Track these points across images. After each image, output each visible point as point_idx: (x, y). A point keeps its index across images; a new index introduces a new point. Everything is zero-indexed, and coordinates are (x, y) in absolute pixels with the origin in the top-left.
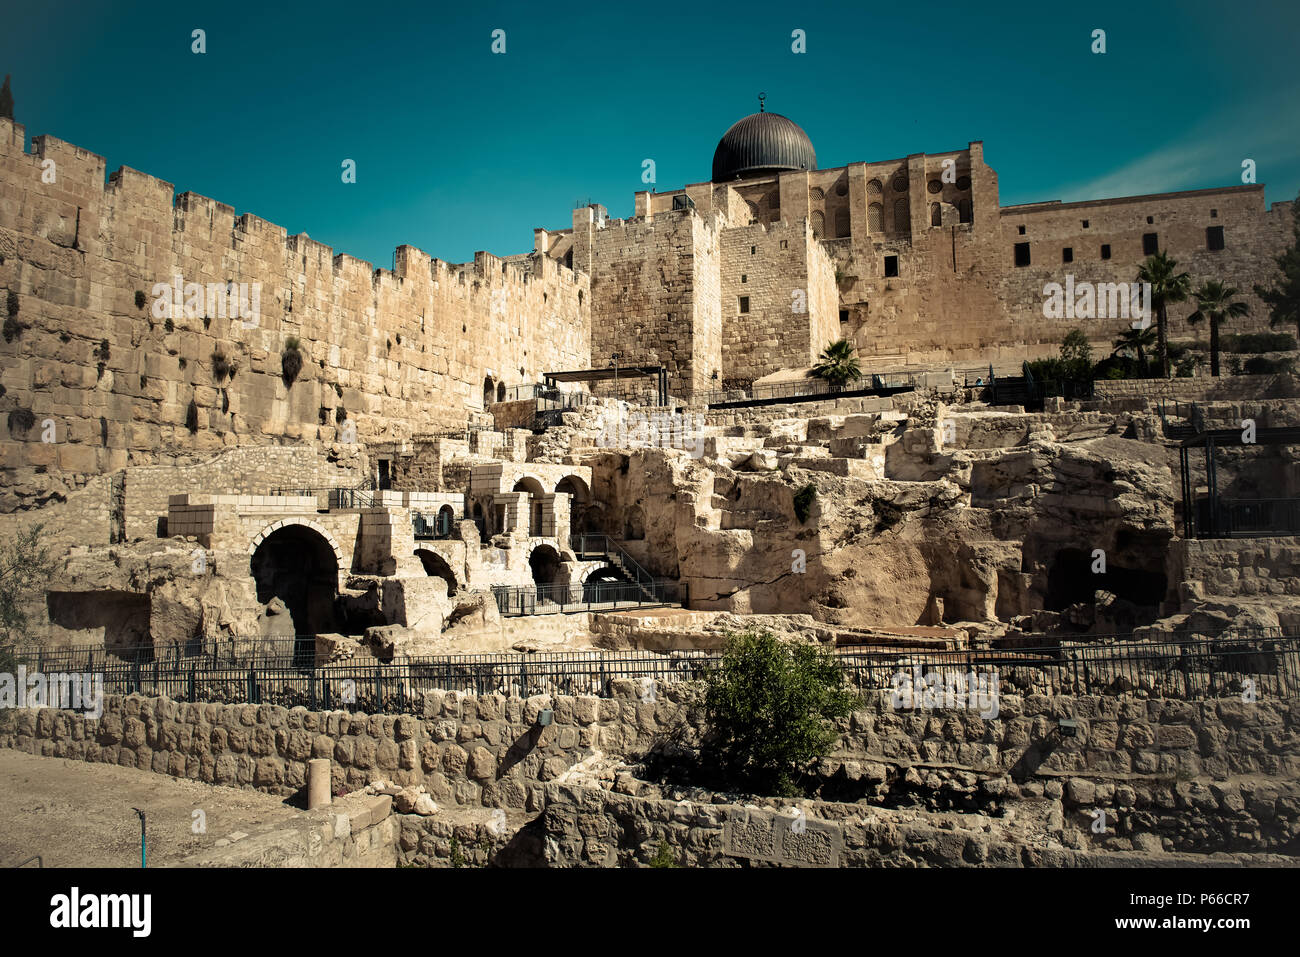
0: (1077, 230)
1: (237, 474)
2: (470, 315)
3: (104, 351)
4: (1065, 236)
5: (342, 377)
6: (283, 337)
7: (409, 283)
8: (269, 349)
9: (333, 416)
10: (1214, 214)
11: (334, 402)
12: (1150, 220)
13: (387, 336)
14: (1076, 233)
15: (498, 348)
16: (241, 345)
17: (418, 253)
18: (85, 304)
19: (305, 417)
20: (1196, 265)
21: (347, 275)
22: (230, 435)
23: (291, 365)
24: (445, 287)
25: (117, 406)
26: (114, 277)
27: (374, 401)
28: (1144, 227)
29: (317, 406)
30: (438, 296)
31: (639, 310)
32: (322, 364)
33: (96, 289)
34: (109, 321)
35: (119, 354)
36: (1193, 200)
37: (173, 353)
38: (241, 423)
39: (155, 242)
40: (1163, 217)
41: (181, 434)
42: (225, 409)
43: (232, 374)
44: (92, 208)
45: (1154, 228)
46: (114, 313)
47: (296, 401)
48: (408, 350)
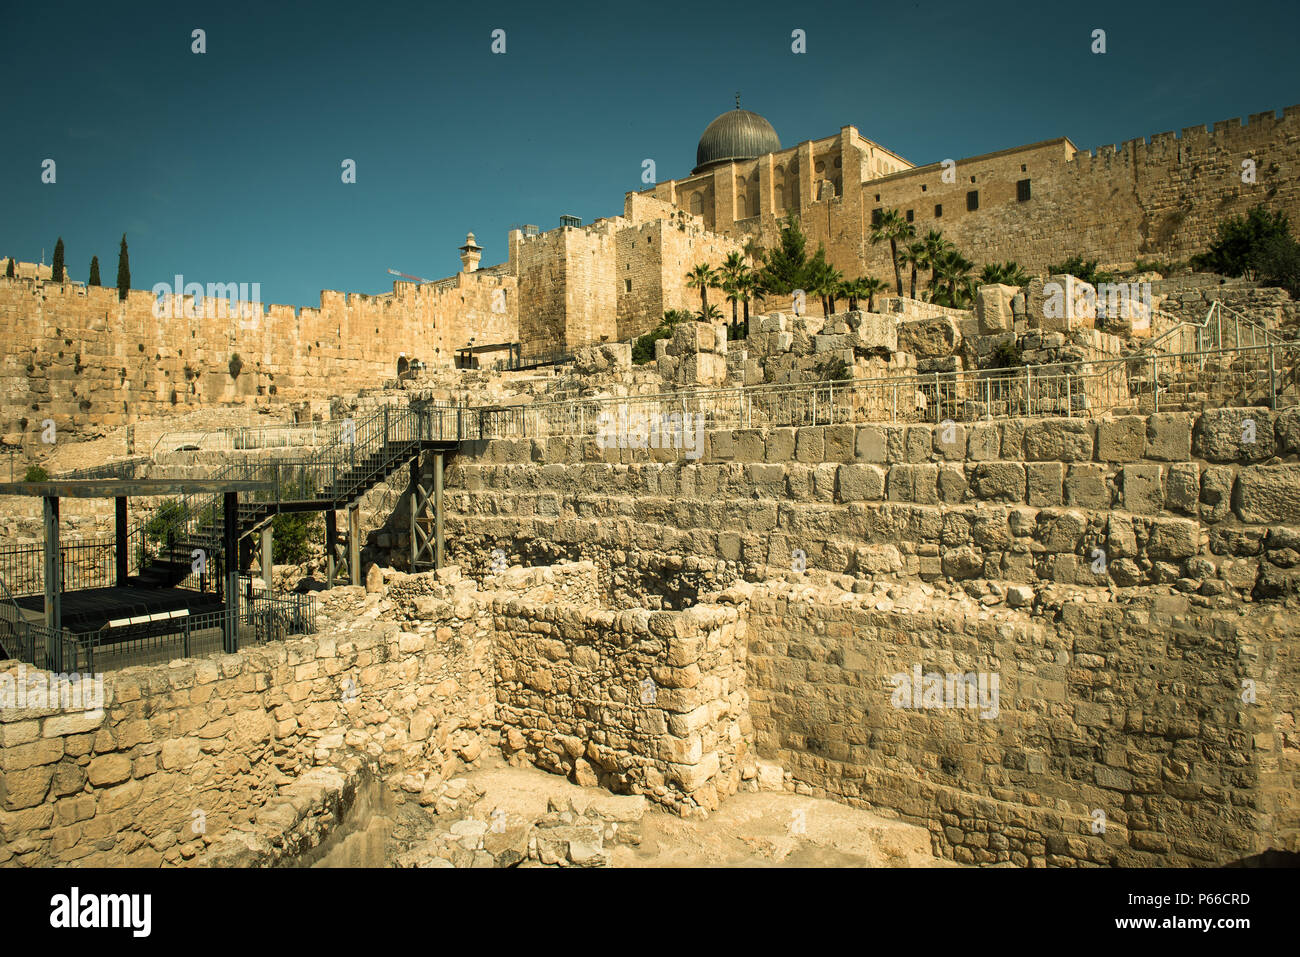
0: (918, 194)
1: (197, 423)
2: (383, 321)
3: (124, 373)
4: (908, 200)
5: (273, 369)
6: (230, 354)
7: (326, 312)
8: (220, 360)
9: (267, 390)
10: (1024, 168)
11: (267, 383)
12: (973, 179)
13: (308, 344)
14: (917, 196)
15: (411, 339)
16: (202, 361)
17: (334, 293)
18: (113, 354)
19: (247, 392)
20: (1007, 216)
21: (275, 315)
22: (196, 404)
23: (235, 367)
24: (359, 309)
25: (132, 396)
26: (127, 340)
27: (298, 380)
28: (969, 186)
29: (256, 386)
30: (351, 315)
31: (541, 299)
32: (258, 364)
33: (119, 348)
34: (126, 359)
35: (131, 374)
36: (1007, 158)
37: (161, 369)
38: (204, 398)
39: (148, 321)
40: (983, 176)
41: (168, 405)
42: (194, 392)
43: (198, 375)
44: (113, 312)
45: (976, 186)
46: (128, 356)
47: (240, 385)
48: (327, 349)
